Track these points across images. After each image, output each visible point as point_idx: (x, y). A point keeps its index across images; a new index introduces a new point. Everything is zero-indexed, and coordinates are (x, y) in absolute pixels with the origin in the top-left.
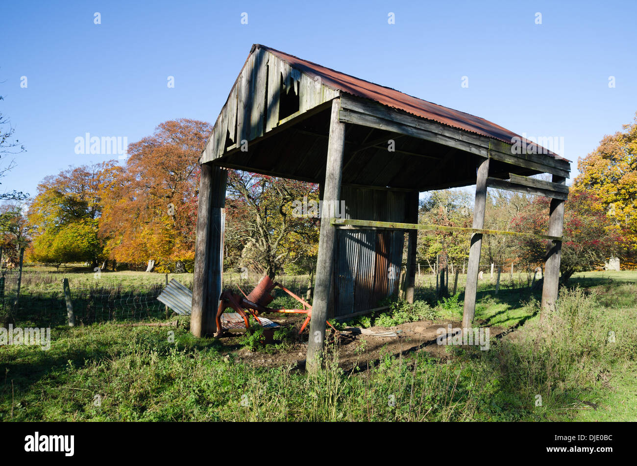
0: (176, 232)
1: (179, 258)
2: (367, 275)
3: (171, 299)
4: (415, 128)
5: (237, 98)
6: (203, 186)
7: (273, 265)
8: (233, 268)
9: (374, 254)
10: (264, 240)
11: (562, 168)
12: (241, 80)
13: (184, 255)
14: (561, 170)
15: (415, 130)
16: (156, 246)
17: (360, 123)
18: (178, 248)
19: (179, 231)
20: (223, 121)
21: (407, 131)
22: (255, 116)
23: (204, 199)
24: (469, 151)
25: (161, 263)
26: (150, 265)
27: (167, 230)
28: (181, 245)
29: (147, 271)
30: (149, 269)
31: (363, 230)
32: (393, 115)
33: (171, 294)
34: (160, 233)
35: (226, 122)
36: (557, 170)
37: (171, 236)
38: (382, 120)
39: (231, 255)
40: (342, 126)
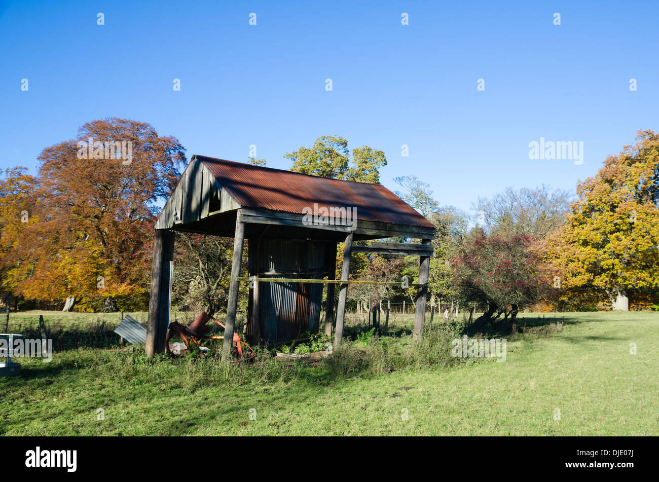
0: (106, 261)
1: (110, 293)
2: (290, 311)
3: (126, 332)
4: (292, 220)
5: (182, 188)
6: (157, 246)
7: (213, 303)
8: (178, 305)
9: (295, 294)
10: (205, 282)
11: (425, 233)
12: (185, 177)
13: (116, 289)
14: (425, 234)
15: (292, 222)
16: (80, 278)
17: (254, 222)
18: (108, 281)
19: (109, 260)
20: (172, 202)
21: (286, 223)
22: (194, 205)
23: (158, 255)
24: (334, 230)
25: (83, 301)
26: (69, 303)
27: (94, 258)
28: (112, 278)
29: (64, 310)
30: (67, 307)
31: (286, 275)
32: (277, 214)
33: (125, 327)
34: (85, 263)
35: (174, 203)
36: (420, 235)
37: (99, 266)
38: (269, 218)
39: (176, 290)
40: (242, 225)
